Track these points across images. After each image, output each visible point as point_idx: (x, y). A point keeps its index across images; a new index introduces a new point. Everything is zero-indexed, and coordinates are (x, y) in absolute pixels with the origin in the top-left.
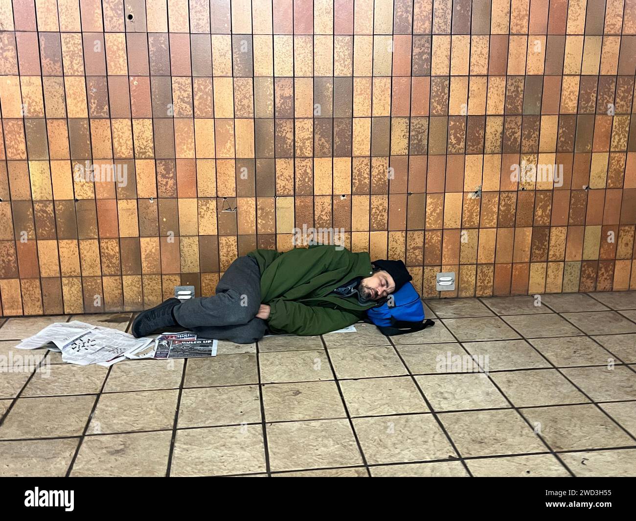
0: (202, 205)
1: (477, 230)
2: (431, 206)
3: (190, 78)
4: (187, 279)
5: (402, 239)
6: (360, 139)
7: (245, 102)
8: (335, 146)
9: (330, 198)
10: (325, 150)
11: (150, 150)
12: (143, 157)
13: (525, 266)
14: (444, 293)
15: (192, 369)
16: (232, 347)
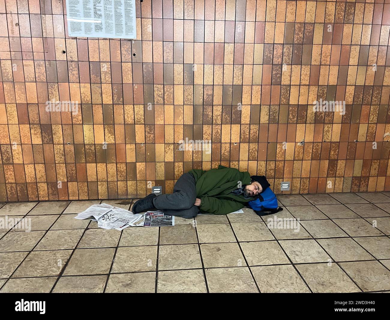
0: (167, 147)
1: (302, 161)
2: (279, 149)
3: (163, 85)
4: (158, 183)
5: (264, 165)
6: (245, 116)
7: (189, 97)
8: (232, 118)
9: (229, 144)
10: (228, 121)
11: (142, 120)
12: (139, 123)
13: (325, 179)
14: (284, 192)
15: (163, 233)
16: (182, 221)
